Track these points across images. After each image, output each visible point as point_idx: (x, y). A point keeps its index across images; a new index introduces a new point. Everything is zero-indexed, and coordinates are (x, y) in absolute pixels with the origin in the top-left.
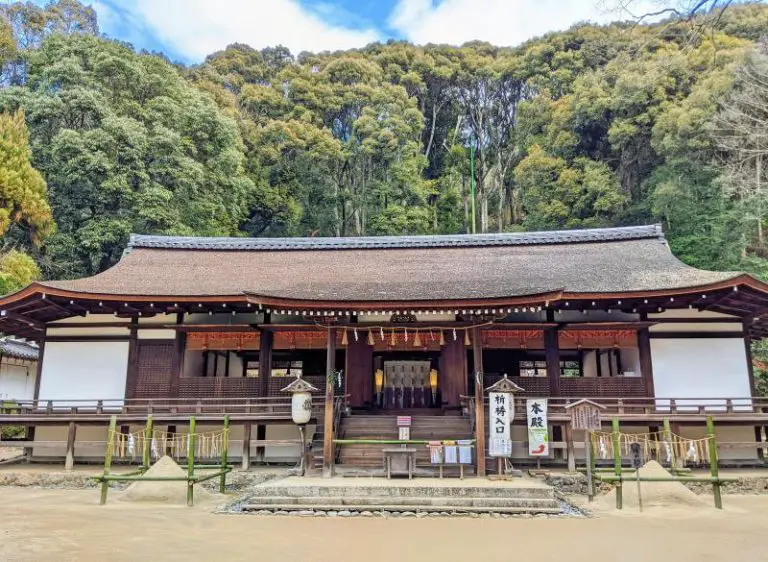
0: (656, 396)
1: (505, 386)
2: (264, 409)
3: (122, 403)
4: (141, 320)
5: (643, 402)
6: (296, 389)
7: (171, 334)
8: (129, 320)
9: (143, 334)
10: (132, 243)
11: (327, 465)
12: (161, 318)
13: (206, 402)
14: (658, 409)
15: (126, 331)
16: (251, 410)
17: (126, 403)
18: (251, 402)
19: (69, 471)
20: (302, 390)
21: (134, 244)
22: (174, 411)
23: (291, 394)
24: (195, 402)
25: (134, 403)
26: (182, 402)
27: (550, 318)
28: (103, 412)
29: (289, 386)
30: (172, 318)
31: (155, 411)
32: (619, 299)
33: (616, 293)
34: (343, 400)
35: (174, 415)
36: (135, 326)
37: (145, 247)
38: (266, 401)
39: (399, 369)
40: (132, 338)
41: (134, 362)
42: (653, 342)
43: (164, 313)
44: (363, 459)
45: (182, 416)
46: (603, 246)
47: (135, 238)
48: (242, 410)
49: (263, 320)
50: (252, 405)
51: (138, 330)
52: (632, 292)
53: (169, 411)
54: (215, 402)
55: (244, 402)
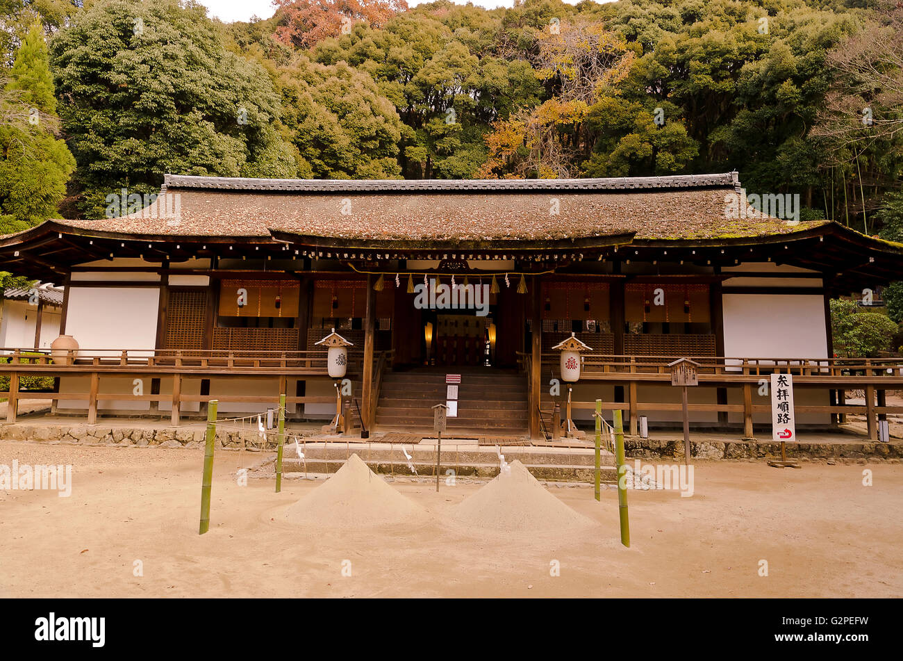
0: (726, 355)
1: (572, 346)
2: (303, 364)
3: (152, 354)
4: (172, 265)
5: (710, 361)
6: (332, 344)
7: (204, 281)
8: (159, 265)
9: (175, 280)
10: (167, 183)
12: (193, 262)
13: (241, 355)
14: (727, 369)
15: (156, 277)
16: (288, 364)
17: (157, 354)
18: (288, 355)
19: (91, 425)
20: (336, 344)
21: (169, 185)
22: (204, 364)
23: (326, 348)
24: (226, 355)
25: (164, 354)
26: (215, 354)
27: (617, 270)
28: (128, 362)
29: (324, 340)
30: (206, 262)
31: (184, 363)
32: (694, 249)
33: (691, 241)
34: (388, 355)
35: (204, 368)
36: (165, 272)
37: (181, 187)
38: (303, 355)
39: (452, 324)
40: (162, 284)
41: (165, 310)
42: (726, 298)
43: (194, 257)
44: (406, 419)
45: (213, 369)
46: (677, 194)
47: (170, 179)
48: (278, 364)
49: (302, 266)
50: (288, 359)
51: (169, 276)
52: (708, 241)
53: (199, 363)
54: (249, 355)
55: (279, 355)
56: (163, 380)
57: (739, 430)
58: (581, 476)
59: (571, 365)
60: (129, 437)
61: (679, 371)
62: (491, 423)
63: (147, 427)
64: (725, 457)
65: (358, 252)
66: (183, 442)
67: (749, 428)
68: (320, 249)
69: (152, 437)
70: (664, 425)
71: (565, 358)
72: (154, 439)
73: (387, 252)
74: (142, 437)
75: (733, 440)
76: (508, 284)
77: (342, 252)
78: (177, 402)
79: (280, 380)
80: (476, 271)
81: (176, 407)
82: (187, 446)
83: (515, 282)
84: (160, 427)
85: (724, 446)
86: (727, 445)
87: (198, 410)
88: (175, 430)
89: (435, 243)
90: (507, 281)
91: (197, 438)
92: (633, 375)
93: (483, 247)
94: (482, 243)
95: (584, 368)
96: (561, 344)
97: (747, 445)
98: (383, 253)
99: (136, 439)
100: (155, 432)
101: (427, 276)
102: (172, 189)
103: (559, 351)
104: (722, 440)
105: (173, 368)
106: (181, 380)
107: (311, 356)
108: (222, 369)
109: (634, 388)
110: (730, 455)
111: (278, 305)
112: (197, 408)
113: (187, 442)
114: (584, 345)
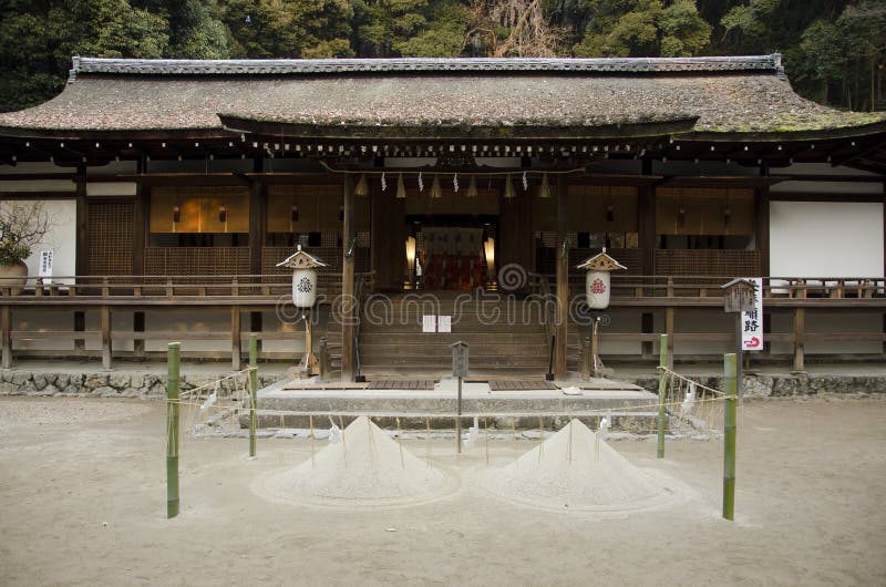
0: (771, 275)
2: (258, 291)
3: (73, 282)
6: (297, 265)
7: (130, 189)
8: (73, 170)
9: (95, 190)
10: (76, 68)
11: (345, 368)
12: (116, 165)
13: (181, 281)
15: (70, 186)
16: (241, 291)
17: (78, 281)
18: (240, 280)
20: (303, 266)
21: (78, 70)
22: (137, 294)
23: (292, 271)
24: (163, 281)
25: (87, 281)
26: (149, 281)
27: (646, 170)
29: (287, 260)
30: (132, 165)
31: (112, 292)
32: (746, 144)
33: (744, 134)
34: (368, 279)
35: (137, 299)
36: (82, 178)
37: (93, 73)
38: (258, 280)
39: (440, 238)
40: (78, 195)
41: (84, 226)
42: (775, 205)
43: (117, 159)
44: (395, 358)
45: (149, 299)
46: (710, 80)
47: (79, 62)
48: (228, 292)
49: (252, 168)
50: (241, 285)
51: (88, 185)
52: (764, 134)
53: (131, 292)
54: (191, 281)
55: (230, 281)
56: (88, 314)
57: (788, 362)
58: (626, 425)
59: (598, 288)
60: (54, 384)
61: (733, 294)
62: (502, 360)
63: (76, 372)
64: (772, 394)
65: (336, 143)
66: (119, 389)
67: (800, 360)
68: (287, 140)
69: (80, 382)
70: (699, 359)
71: (592, 278)
72: (83, 385)
73: (375, 142)
74: (69, 383)
75: (782, 374)
76: (526, 186)
77: (315, 143)
78: (108, 341)
79: (233, 311)
80: (486, 168)
81: (107, 347)
82: (124, 393)
83: (535, 182)
84: (90, 371)
85: (771, 382)
86: (775, 380)
87: (132, 349)
88: (107, 374)
89: (439, 130)
90: (525, 182)
91: (135, 384)
92: (670, 299)
93: (502, 135)
94: (502, 130)
95: (614, 291)
96: (589, 262)
97: (798, 380)
98: (369, 143)
99: (63, 385)
100: (85, 377)
101: (423, 175)
102: (83, 75)
103: (585, 271)
104: (770, 374)
105: (100, 299)
106: (110, 314)
107: (267, 280)
108: (159, 299)
109: (670, 314)
110: (778, 392)
111: (222, 218)
112: (131, 347)
113: (123, 389)
114: (616, 263)
